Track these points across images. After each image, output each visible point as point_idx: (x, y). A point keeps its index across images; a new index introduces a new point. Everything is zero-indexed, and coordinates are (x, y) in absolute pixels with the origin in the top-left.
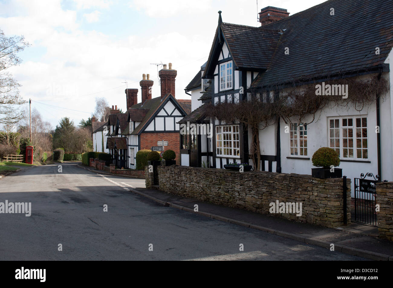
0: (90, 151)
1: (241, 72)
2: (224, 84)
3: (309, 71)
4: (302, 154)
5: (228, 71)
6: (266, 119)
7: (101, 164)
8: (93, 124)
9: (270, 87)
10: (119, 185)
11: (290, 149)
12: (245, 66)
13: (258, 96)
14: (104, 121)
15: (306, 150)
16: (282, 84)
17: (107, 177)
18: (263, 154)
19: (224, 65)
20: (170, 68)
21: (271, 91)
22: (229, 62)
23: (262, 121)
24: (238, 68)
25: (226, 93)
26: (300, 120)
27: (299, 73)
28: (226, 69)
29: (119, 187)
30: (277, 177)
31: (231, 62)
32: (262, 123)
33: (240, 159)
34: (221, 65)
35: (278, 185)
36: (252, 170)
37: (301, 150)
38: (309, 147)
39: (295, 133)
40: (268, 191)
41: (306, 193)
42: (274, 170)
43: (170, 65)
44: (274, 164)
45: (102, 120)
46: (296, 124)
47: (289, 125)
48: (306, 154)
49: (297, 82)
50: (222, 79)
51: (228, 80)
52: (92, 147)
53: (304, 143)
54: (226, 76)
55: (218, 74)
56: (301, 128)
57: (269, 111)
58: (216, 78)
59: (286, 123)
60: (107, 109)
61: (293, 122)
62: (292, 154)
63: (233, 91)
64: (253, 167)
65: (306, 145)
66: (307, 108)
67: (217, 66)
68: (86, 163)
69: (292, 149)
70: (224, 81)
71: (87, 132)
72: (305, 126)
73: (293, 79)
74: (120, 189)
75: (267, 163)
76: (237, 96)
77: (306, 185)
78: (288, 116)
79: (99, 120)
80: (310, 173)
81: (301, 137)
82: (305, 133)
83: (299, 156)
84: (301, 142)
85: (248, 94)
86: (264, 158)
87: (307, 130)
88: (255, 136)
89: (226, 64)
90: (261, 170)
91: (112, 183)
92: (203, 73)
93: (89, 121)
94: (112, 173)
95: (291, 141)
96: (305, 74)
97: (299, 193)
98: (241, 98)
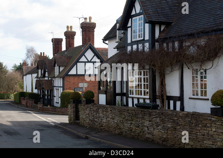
0: (21, 91)
1: (151, 25)
2: (136, 35)
3: (209, 24)
4: (202, 95)
5: (139, 24)
6: (172, 65)
7: (31, 102)
8: (24, 68)
9: (175, 38)
10: (45, 120)
11: (192, 91)
12: (154, 19)
13: (165, 45)
14: (34, 66)
15: (206, 92)
16: (185, 36)
17: (35, 113)
18: (168, 95)
19: (136, 19)
20: (90, 21)
21: (176, 41)
22: (141, 16)
23: (168, 67)
24: (148, 21)
25: (137, 42)
26: (201, 66)
27: (200, 26)
28: (138, 22)
29: (46, 122)
30: (181, 114)
31: (142, 16)
32: (168, 69)
33: (149, 99)
34: (133, 19)
35: (181, 122)
36: (159, 108)
37: (202, 91)
38: (208, 89)
39: (197, 77)
40: (172, 127)
41: (206, 129)
42: (178, 108)
43: (90, 18)
44: (178, 103)
45: (32, 65)
46: (197, 69)
47: (191, 70)
48: (206, 95)
49: (198, 33)
50: (134, 30)
51: (139, 32)
52: (22, 87)
53: (204, 86)
54: (138, 28)
55: (131, 27)
56: (202, 73)
57: (174, 58)
58: (129, 30)
59: (189, 69)
60: (36, 55)
61: (195, 68)
62: (193, 95)
63: (143, 41)
64: (160, 106)
65: (205, 88)
66: (207, 56)
67: (130, 19)
68: (18, 101)
69: (193, 91)
70: (136, 33)
71: (18, 75)
72: (205, 71)
73: (195, 31)
74: (46, 124)
75: (172, 102)
76: (147, 45)
77: (205, 122)
78: (191, 62)
79: (30, 65)
80: (209, 112)
81: (202, 81)
82: (205, 78)
83: (200, 97)
84: (202, 85)
85: (156, 44)
86: (170, 98)
87: (207, 75)
88: (162, 79)
89: (138, 17)
90: (167, 108)
91: (40, 118)
92: (118, 25)
93: (21, 65)
94: (40, 110)
95: (193, 83)
96: (206, 27)
97: (200, 129)
98: (151, 47)
